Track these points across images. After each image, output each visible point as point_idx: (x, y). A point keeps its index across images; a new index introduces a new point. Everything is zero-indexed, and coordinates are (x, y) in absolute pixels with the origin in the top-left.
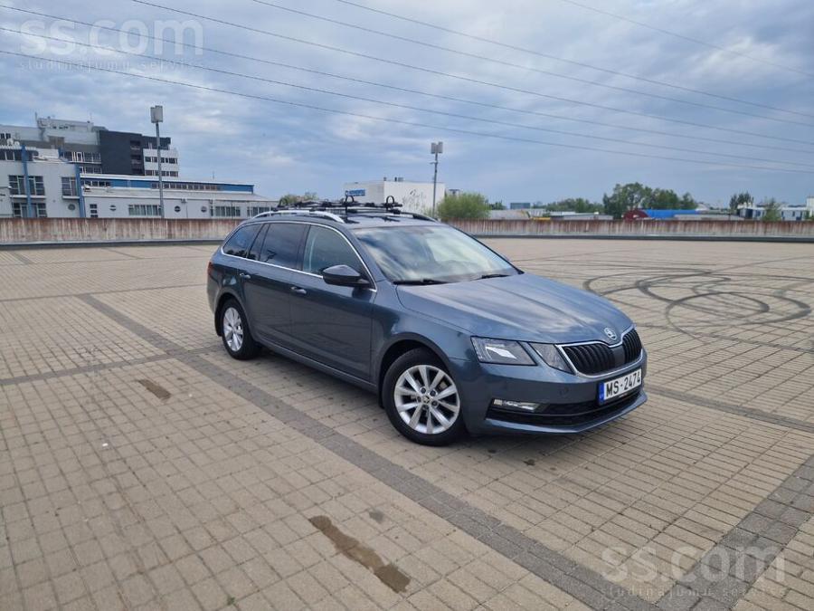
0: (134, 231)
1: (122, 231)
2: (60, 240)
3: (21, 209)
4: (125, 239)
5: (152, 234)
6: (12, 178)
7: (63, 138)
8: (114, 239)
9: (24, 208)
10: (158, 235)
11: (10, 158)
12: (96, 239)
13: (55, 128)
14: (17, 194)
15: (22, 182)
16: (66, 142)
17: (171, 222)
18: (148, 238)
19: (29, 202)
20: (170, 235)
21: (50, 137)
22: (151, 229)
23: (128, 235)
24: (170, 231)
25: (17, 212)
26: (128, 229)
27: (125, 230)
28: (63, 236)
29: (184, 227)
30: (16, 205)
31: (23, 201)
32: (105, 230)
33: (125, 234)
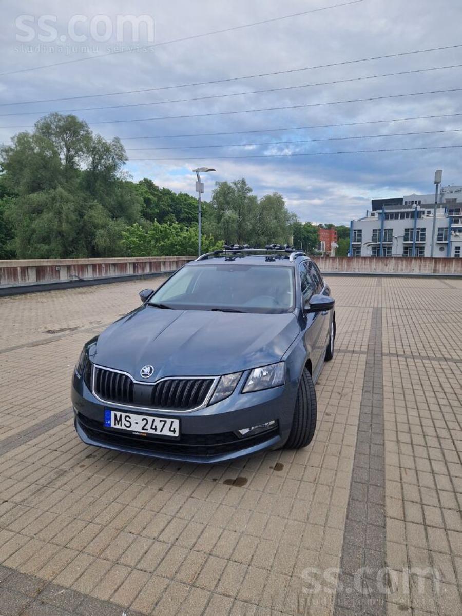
0: (406, 266)
1: (398, 266)
2: (357, 272)
3: (409, 251)
4: (400, 273)
5: (420, 269)
6: (407, 230)
7: (455, 199)
8: (392, 272)
9: (411, 250)
10: (425, 270)
11: (407, 217)
12: (379, 272)
13: (452, 192)
14: (408, 240)
15: (412, 232)
16: (457, 201)
17: (437, 260)
18: (416, 272)
19: (414, 246)
20: (435, 271)
21: (446, 199)
22: (420, 266)
23: (402, 270)
24: (435, 267)
25: (405, 253)
26: (402, 265)
27: (400, 265)
28: (359, 269)
29: (448, 265)
30: (406, 248)
31: (411, 246)
32: (386, 265)
33: (400, 268)
